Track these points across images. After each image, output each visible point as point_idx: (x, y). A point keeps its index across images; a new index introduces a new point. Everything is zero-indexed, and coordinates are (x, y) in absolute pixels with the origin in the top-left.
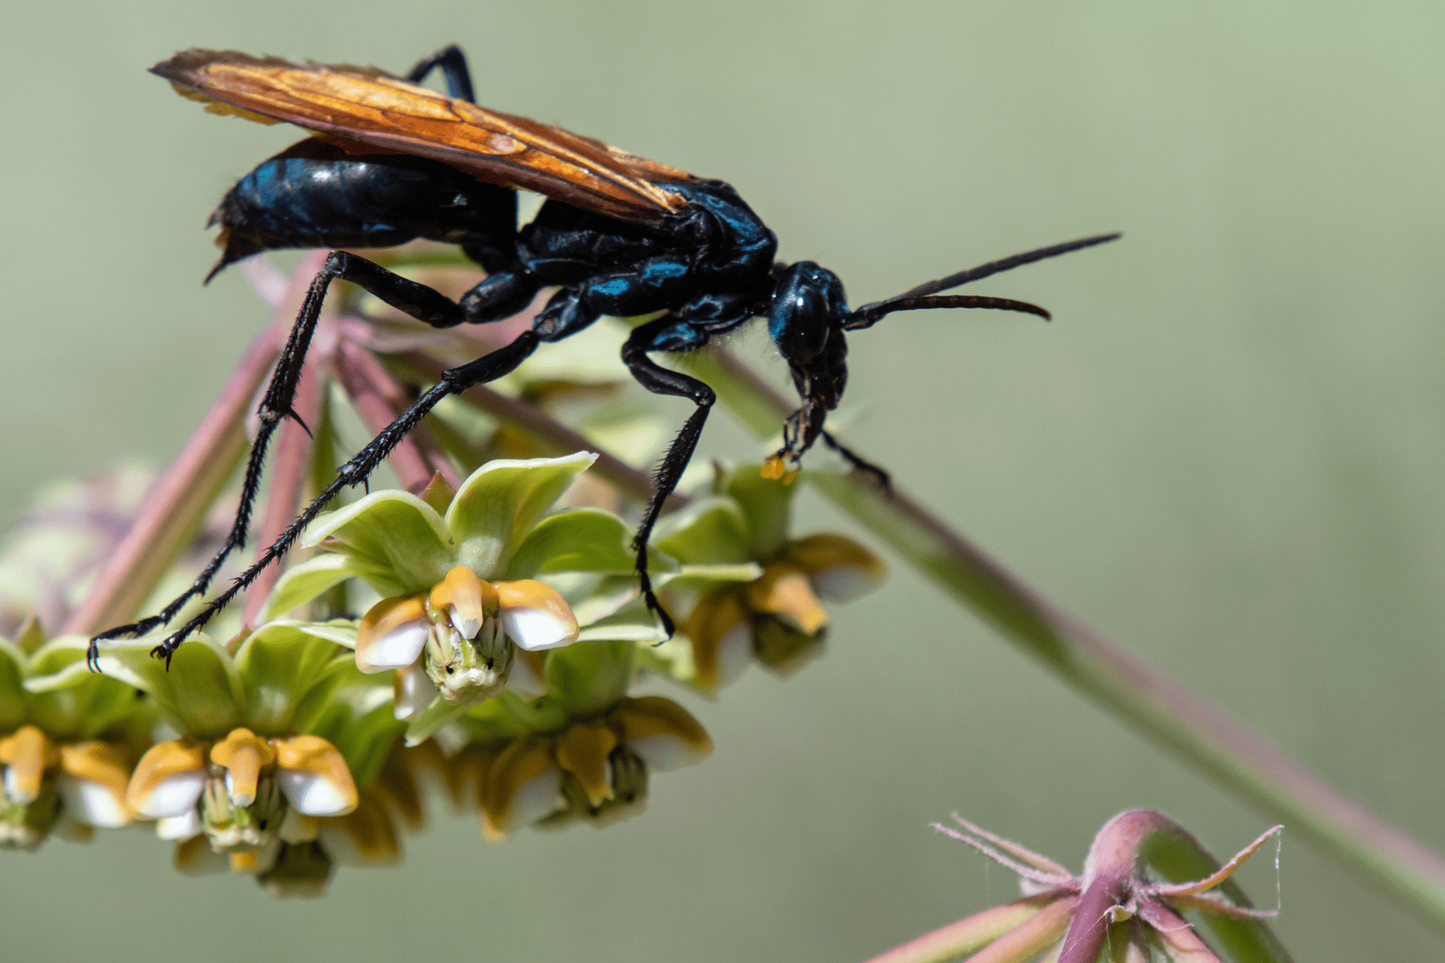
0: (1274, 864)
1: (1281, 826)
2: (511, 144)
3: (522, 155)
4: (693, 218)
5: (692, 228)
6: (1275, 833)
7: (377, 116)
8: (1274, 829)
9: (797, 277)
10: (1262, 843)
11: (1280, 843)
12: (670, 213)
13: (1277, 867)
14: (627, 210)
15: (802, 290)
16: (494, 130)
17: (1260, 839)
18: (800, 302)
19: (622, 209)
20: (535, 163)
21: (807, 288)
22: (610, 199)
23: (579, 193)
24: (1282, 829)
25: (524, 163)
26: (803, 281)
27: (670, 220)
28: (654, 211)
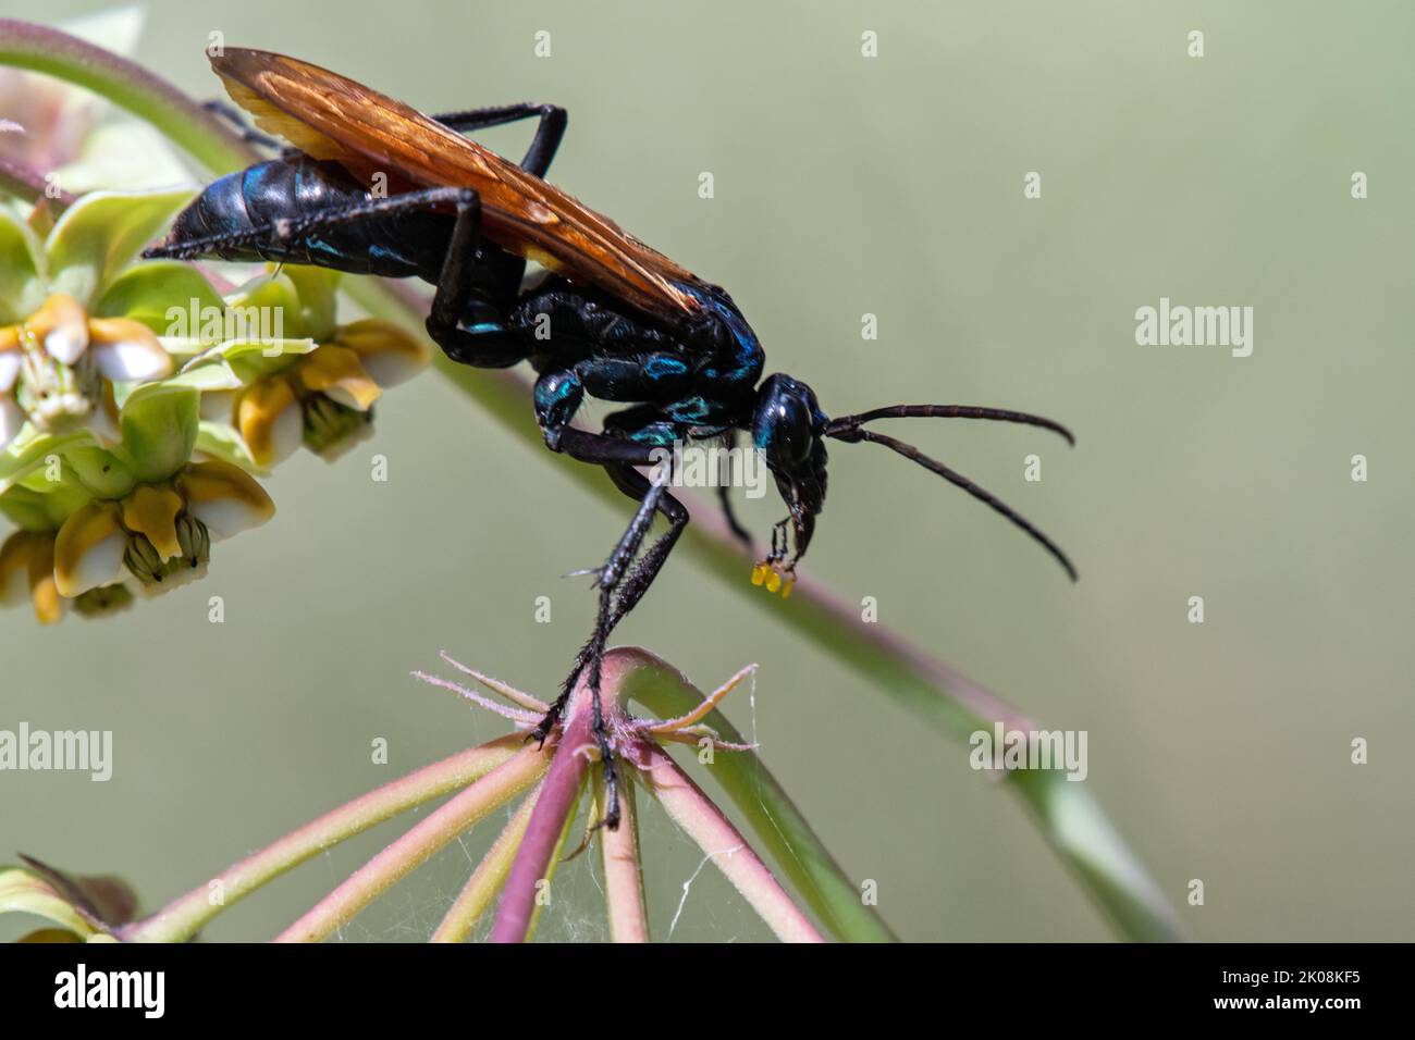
0: (750, 701)
1: (755, 665)
2: (545, 214)
3: (555, 226)
4: (708, 323)
5: (706, 333)
6: (750, 672)
7: (424, 158)
8: (748, 668)
9: (777, 387)
10: (737, 682)
11: (754, 682)
12: (688, 314)
13: (753, 704)
14: (650, 303)
15: (783, 398)
16: (528, 196)
17: (735, 678)
18: (783, 411)
19: (645, 301)
20: (568, 238)
21: (788, 396)
22: (635, 288)
23: (609, 276)
24: (756, 668)
25: (560, 236)
26: (784, 390)
27: (686, 319)
28: (674, 308)
